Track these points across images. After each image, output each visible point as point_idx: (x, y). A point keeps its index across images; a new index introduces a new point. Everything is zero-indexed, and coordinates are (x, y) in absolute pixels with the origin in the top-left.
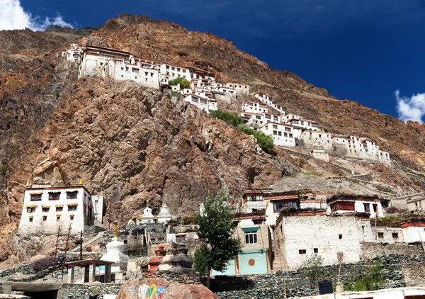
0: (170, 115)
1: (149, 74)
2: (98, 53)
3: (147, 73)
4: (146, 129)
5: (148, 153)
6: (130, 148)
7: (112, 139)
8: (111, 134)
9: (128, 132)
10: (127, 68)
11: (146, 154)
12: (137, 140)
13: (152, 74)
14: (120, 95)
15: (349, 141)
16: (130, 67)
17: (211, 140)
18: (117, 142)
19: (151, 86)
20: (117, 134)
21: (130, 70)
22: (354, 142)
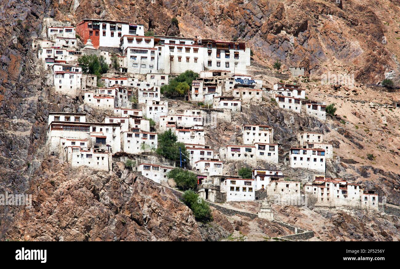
0: (115, 196)
1: (100, 159)
2: (62, 127)
3: (98, 158)
4: (90, 217)
5: (91, 235)
6: (77, 234)
7: (65, 228)
8: (64, 224)
9: (76, 221)
10: (82, 155)
11: (89, 236)
12: (83, 227)
13: (103, 158)
14: (73, 188)
15: (322, 189)
16: (85, 154)
17: (148, 216)
18: (68, 230)
19: (101, 169)
20: (69, 224)
21: (85, 156)
22: (328, 189)
